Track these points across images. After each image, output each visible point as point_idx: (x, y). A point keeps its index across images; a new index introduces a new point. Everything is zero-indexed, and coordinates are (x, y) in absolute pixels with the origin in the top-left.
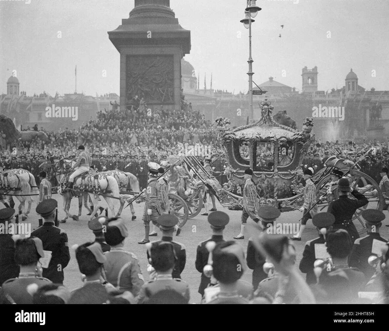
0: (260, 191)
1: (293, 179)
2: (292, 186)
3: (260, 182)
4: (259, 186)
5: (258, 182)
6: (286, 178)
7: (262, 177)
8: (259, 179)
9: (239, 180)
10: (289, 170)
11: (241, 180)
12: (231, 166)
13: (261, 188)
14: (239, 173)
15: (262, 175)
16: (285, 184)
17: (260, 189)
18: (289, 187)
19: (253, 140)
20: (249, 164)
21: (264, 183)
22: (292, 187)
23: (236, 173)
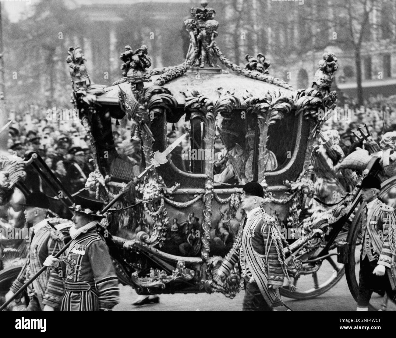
0: (226, 237)
1: (292, 203)
2: (291, 218)
3: (226, 216)
4: (224, 224)
5: (222, 216)
6: (280, 201)
7: (232, 202)
8: (224, 208)
9: (178, 213)
10: (287, 182)
11: (183, 214)
12: (161, 178)
13: (227, 229)
14: (179, 194)
15: (232, 196)
16: (277, 215)
17: (226, 233)
18: (283, 222)
19: (221, 108)
20: (203, 172)
21: (234, 216)
22: (290, 221)
23: (171, 195)
